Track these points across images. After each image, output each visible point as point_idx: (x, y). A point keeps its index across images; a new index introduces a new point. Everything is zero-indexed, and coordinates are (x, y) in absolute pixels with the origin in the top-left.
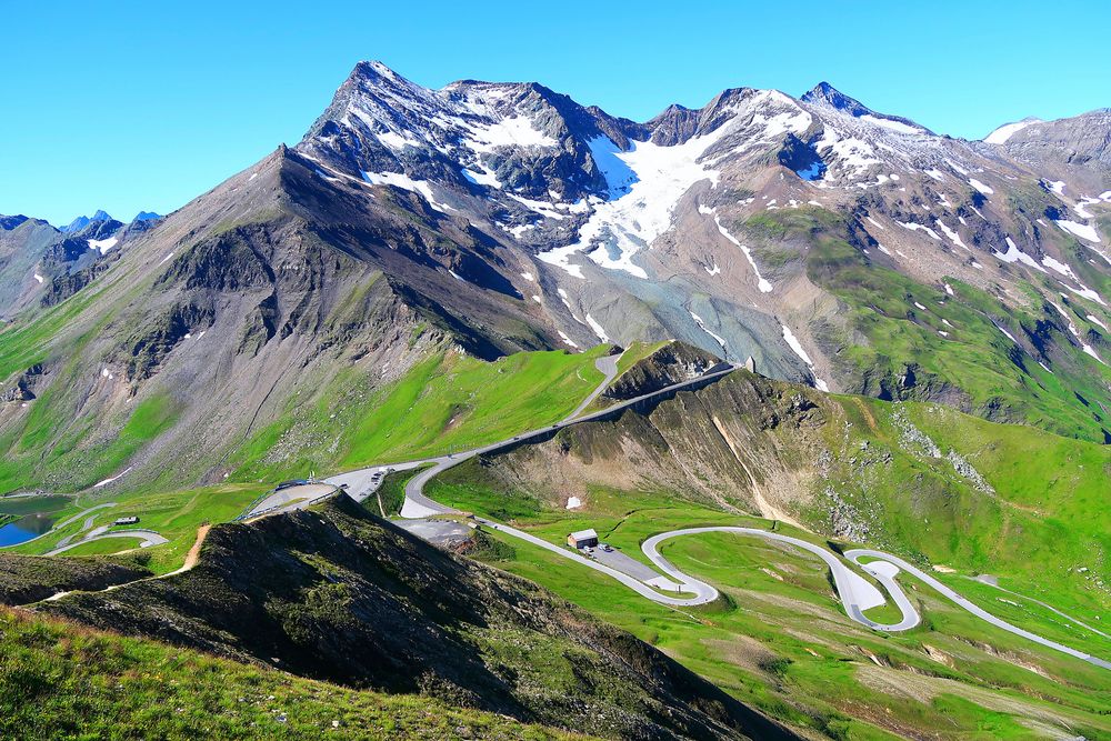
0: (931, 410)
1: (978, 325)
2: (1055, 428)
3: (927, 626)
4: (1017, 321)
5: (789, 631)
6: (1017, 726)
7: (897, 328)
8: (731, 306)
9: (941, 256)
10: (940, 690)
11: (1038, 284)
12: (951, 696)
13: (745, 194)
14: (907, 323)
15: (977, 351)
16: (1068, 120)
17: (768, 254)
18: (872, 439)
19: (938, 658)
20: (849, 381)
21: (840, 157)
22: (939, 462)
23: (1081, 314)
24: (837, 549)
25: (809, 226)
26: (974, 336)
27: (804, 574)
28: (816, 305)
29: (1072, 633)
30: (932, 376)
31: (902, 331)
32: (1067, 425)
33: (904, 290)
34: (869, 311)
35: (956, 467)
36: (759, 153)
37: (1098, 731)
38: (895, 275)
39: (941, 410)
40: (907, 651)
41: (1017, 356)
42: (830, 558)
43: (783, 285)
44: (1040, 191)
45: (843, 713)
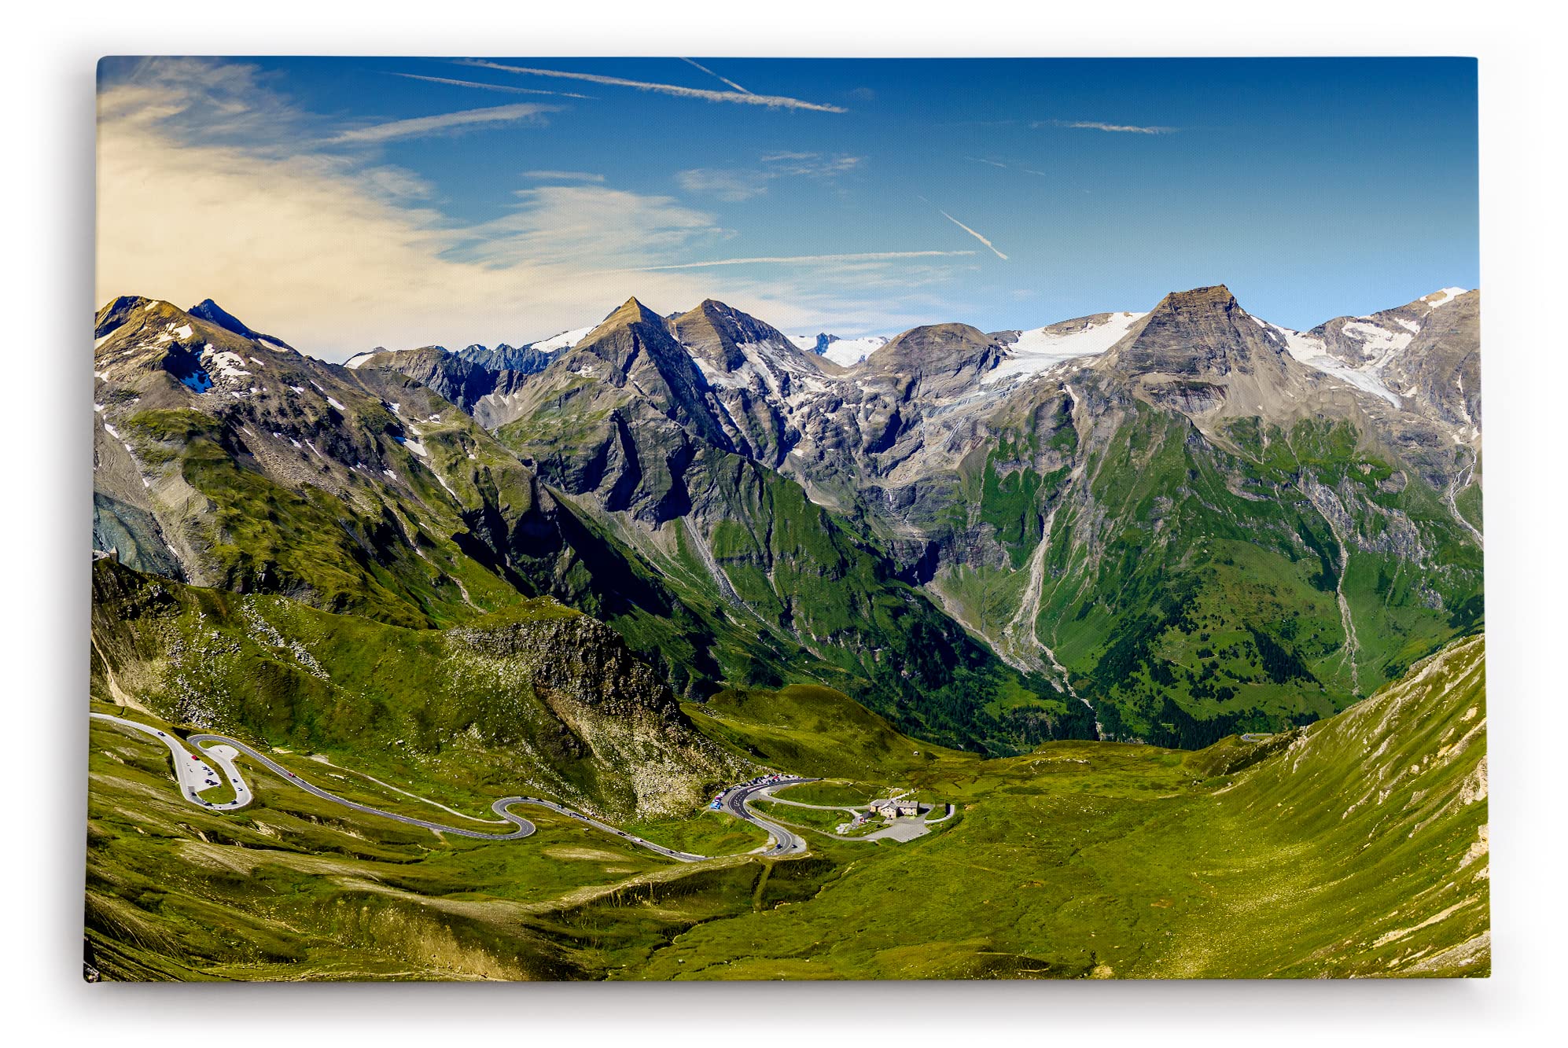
0: (277, 602)
1: (329, 527)
2: (389, 620)
3: (257, 803)
4: (361, 524)
5: (120, 810)
6: (332, 884)
7: (259, 528)
8: (111, 502)
9: (301, 464)
10: (260, 860)
11: (379, 490)
12: (272, 865)
13: (131, 394)
14: (269, 524)
15: (329, 551)
16: (406, 352)
17: (148, 452)
18: (224, 630)
19: (265, 831)
20: (215, 577)
21: (219, 366)
22: (282, 651)
23: (413, 518)
24: (182, 734)
25: (187, 428)
26: (326, 537)
27: (145, 757)
28: (189, 503)
29: (388, 798)
30: (288, 573)
31: (264, 532)
32: (397, 616)
33: (267, 493)
34: (235, 511)
35: (297, 655)
36: (147, 358)
37: (404, 878)
38: (262, 478)
39: (287, 602)
40: (237, 828)
41: (361, 556)
42: (171, 741)
43: (160, 482)
44: (382, 411)
45: (161, 886)
